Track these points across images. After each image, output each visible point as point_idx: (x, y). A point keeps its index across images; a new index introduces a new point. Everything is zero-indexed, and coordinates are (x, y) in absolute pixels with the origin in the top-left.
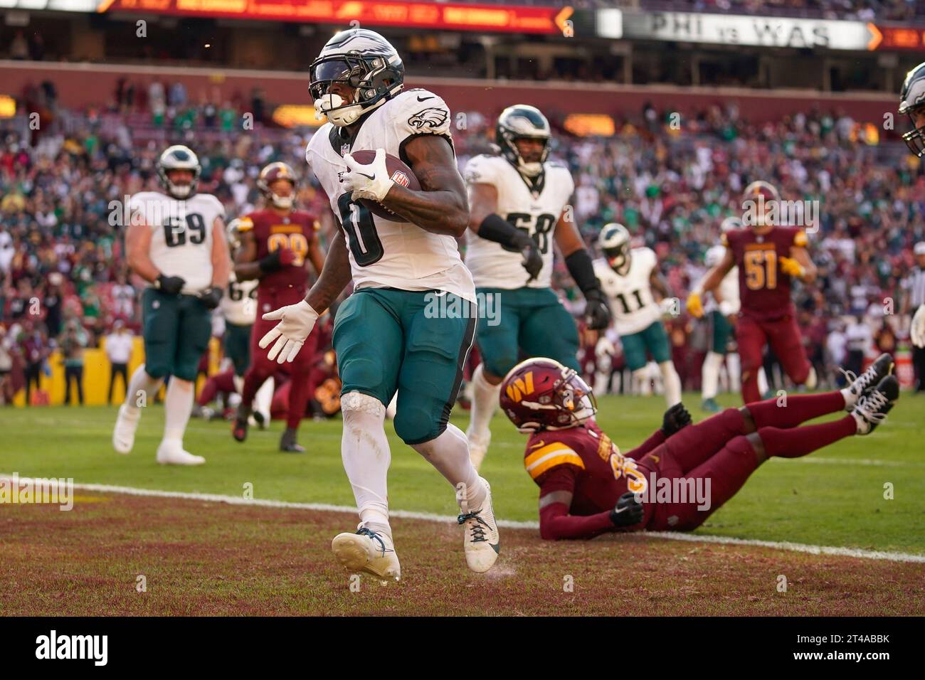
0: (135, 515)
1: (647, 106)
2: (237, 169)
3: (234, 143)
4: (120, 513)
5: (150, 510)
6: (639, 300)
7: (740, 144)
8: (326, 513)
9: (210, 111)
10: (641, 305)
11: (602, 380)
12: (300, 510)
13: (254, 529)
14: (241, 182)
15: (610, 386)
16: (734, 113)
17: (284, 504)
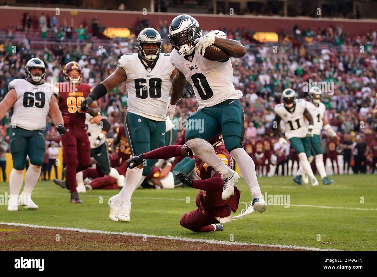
0: (32, 238)
1: (296, 28)
2: (84, 60)
3: (82, 47)
4: (25, 237)
5: (40, 235)
6: (298, 124)
7: (344, 47)
8: (131, 237)
9: (69, 30)
10: (299, 126)
11: (273, 168)
12: (117, 235)
13: (94, 245)
14: (86, 67)
15: (277, 171)
16: (340, 31)
17: (109, 233)
